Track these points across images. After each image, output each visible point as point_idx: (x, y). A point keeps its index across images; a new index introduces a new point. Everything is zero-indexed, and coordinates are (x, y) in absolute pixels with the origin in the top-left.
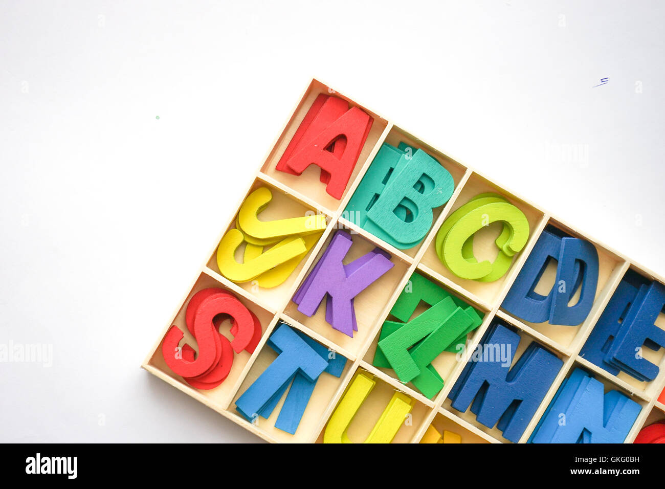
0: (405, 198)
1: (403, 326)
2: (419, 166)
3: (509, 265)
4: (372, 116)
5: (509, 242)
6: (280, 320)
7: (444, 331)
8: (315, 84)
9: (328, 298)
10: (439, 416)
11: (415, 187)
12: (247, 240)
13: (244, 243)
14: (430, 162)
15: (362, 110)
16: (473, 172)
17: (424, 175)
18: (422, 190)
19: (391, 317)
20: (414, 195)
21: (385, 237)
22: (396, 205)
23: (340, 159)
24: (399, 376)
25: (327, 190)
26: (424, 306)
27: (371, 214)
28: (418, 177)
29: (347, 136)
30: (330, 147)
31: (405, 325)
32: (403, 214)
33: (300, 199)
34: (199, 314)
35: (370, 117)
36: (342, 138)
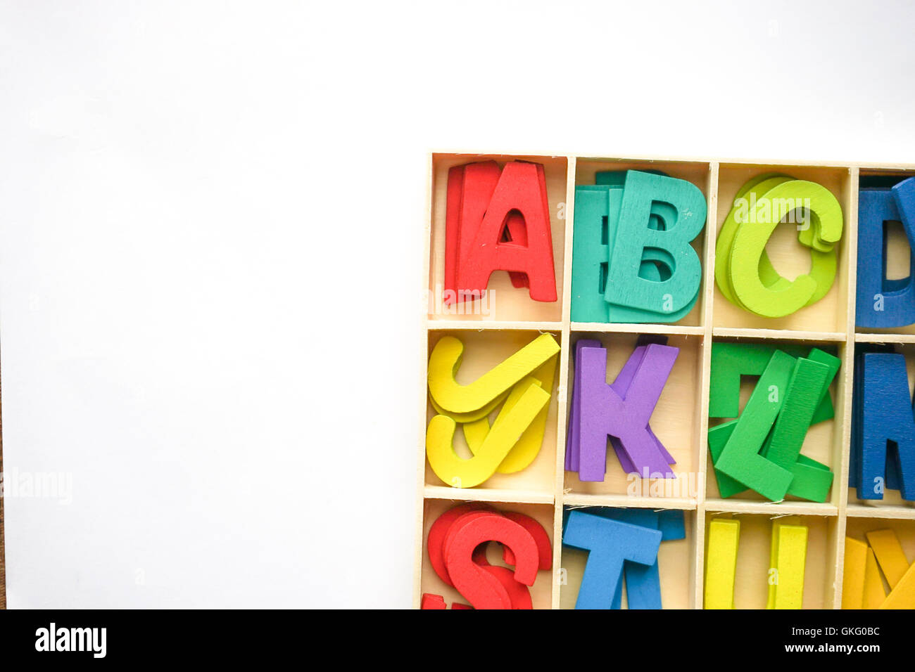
0: (646, 249)
1: (735, 424)
2: (640, 194)
3: (833, 263)
4: (540, 162)
5: (818, 233)
6: (565, 507)
7: (796, 402)
8: (438, 160)
9: (614, 442)
10: (851, 521)
11: (650, 226)
12: (461, 420)
13: (459, 426)
14: (652, 180)
15: (520, 161)
16: (720, 164)
17: (655, 203)
18: (662, 225)
19: (713, 421)
20: (656, 238)
21: (647, 318)
22: (637, 265)
23: (526, 245)
24: (767, 495)
25: (532, 297)
26: (750, 381)
27: (610, 296)
28: (647, 210)
29: (519, 208)
30: (505, 236)
31: (740, 421)
32: (654, 271)
33: (503, 328)
34: (451, 562)
35: (537, 164)
36: (515, 214)
